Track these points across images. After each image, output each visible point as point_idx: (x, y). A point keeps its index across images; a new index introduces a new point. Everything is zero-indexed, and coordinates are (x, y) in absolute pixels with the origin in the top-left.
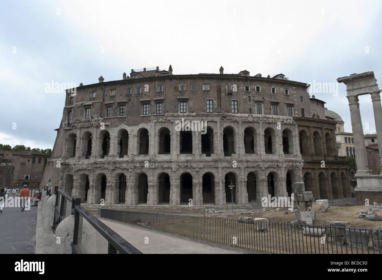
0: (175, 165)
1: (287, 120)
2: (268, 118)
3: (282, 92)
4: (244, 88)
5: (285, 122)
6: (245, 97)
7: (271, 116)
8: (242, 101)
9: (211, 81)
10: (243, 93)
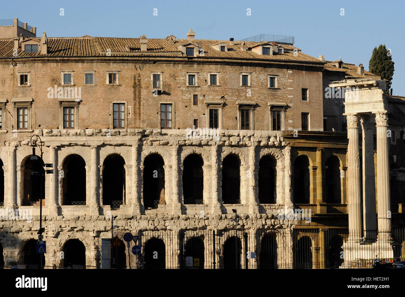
0: (54, 225)
1: (269, 138)
2: (230, 136)
3: (263, 83)
4: (186, 78)
5: (263, 142)
6: (187, 97)
7: (235, 132)
8: (180, 105)
9: (122, 67)
10: (184, 89)
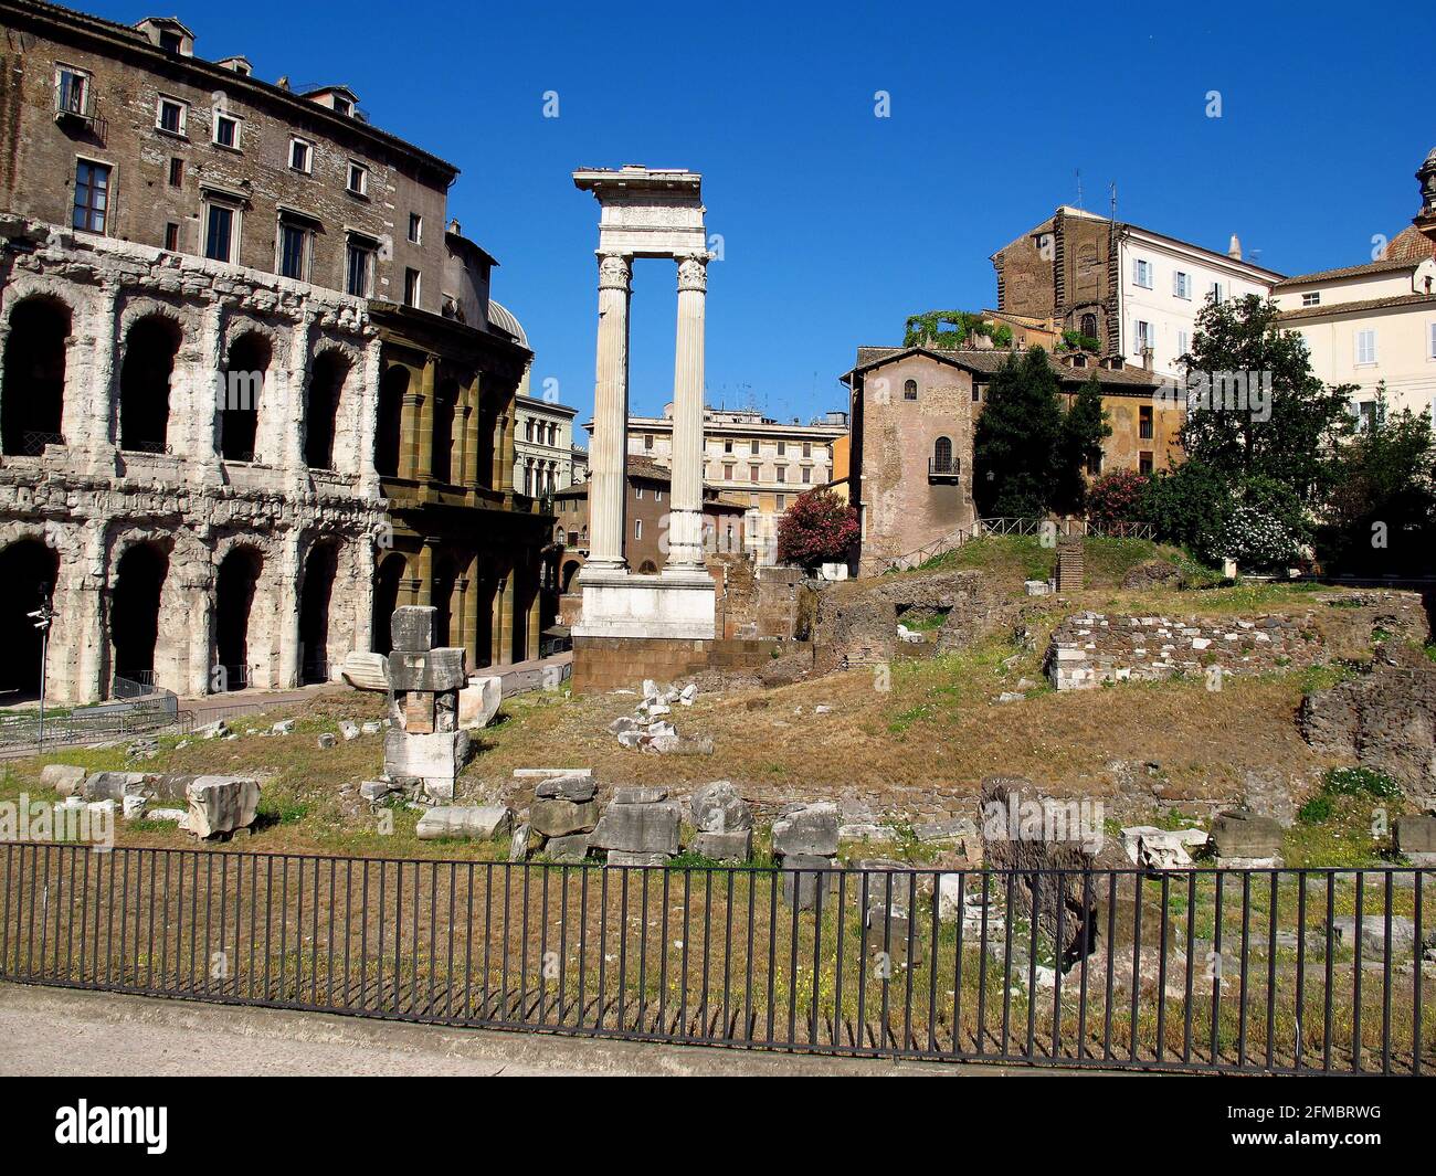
1: (341, 309)
2: (255, 286)
3: (336, 175)
4: (155, 108)
5: (328, 318)
6: (154, 158)
7: (269, 279)
8: (134, 176)
10: (148, 136)
